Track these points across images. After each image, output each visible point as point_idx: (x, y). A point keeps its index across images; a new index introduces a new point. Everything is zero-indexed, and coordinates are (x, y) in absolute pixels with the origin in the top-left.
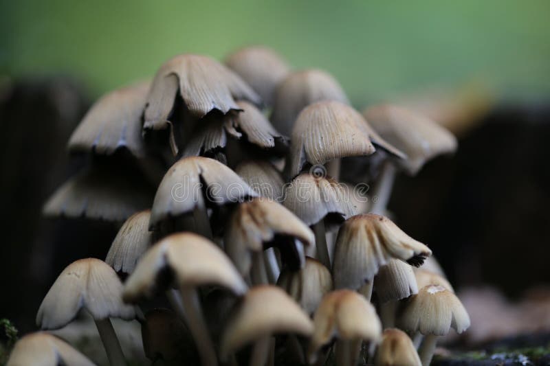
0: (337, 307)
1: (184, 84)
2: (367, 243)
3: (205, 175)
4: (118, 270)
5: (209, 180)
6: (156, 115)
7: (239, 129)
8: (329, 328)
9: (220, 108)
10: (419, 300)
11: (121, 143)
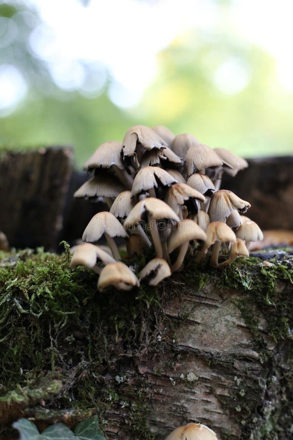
0: (216, 229)
1: (140, 137)
2: (225, 202)
3: (156, 173)
4: (117, 216)
5: (159, 176)
6: (129, 150)
7: (164, 156)
8: (213, 238)
9: (157, 147)
10: (243, 227)
11: (113, 163)
